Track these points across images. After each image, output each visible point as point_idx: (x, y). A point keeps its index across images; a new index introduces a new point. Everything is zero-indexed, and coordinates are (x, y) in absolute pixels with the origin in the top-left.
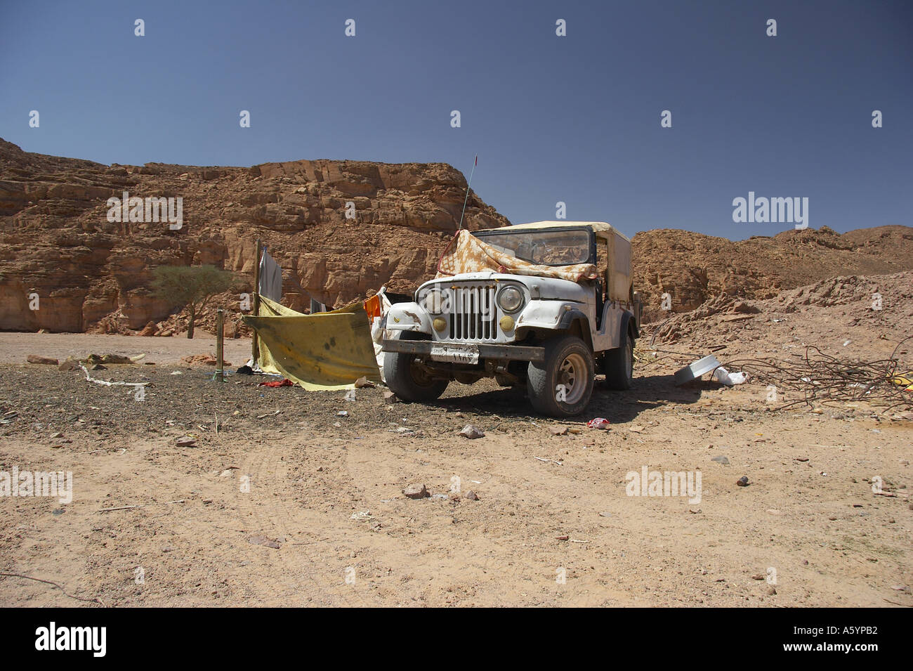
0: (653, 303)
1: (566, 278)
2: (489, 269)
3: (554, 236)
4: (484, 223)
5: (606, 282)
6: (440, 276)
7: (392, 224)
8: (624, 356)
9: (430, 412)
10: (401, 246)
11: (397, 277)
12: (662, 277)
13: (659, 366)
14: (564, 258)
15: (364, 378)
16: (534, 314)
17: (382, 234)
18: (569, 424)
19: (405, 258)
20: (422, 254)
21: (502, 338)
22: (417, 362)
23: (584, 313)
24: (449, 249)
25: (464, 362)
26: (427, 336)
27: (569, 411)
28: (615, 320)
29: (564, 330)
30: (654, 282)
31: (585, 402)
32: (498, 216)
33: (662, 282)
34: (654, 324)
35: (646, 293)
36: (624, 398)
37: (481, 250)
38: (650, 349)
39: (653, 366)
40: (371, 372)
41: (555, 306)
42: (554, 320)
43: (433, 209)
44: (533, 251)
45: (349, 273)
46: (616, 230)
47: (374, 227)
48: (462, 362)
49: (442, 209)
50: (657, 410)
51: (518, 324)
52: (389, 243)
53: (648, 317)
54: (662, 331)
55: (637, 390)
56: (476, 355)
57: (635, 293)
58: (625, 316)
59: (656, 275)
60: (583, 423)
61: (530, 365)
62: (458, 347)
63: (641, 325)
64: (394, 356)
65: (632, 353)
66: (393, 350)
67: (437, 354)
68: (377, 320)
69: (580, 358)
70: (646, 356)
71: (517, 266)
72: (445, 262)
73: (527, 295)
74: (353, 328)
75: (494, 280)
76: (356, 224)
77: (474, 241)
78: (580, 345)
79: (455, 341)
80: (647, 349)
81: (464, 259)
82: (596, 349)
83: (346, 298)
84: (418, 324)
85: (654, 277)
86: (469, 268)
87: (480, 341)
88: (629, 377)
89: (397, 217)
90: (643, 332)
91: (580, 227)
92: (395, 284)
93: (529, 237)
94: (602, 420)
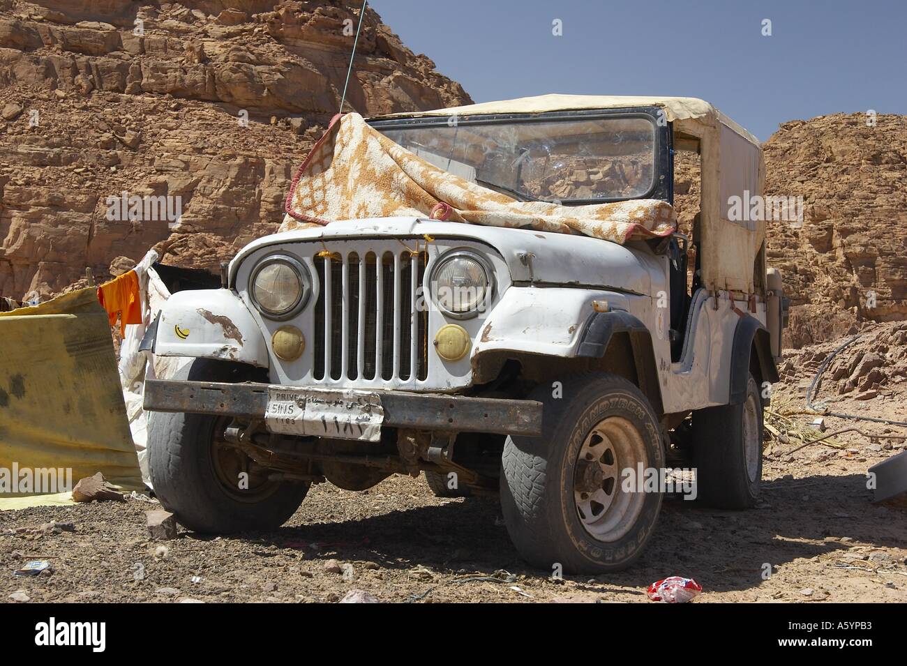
0: (819, 297)
1: (598, 234)
2: (411, 211)
3: (572, 132)
4: (404, 98)
5: (698, 243)
6: (291, 226)
7: (175, 93)
8: (742, 425)
9: (260, 559)
10: (199, 151)
11: (189, 228)
12: (844, 233)
13: (830, 451)
14: (601, 187)
15: (98, 477)
16: (518, 321)
17: (149, 118)
18: (603, 590)
19: (209, 181)
20: (252, 171)
21: (440, 378)
22: (231, 436)
23: (641, 320)
24: (315, 159)
25: (348, 436)
26: (258, 372)
27: (603, 559)
28: (718, 336)
29: (592, 361)
30: (824, 245)
31: (644, 536)
32: (441, 80)
33: (843, 246)
34: (817, 349)
35: (804, 272)
36: (741, 528)
37: (391, 163)
38: (808, 409)
39: (816, 452)
40: (115, 463)
41: (569, 302)
42: (566, 334)
43: (280, 60)
44: (520, 166)
45: (65, 214)
46: (725, 118)
47: (130, 101)
48: (341, 435)
49: (302, 62)
50: (825, 560)
51: (479, 345)
52: (169, 143)
53: (808, 332)
54: (838, 364)
55: (774, 510)
56: (377, 420)
57: (770, 271)
58: (744, 327)
59: (830, 229)
60: (638, 589)
61: (509, 443)
62: (334, 399)
63: (785, 351)
64: (172, 422)
65: (761, 418)
66: (172, 406)
67: (281, 415)
68: (131, 330)
69: (630, 427)
70: (798, 427)
71: (478, 204)
72: (304, 191)
73: (502, 273)
74: (69, 351)
75: (421, 237)
76: (83, 90)
77: (376, 142)
78: (628, 396)
79: (326, 384)
80: (800, 409)
81: (351, 184)
82: (670, 407)
83: (57, 278)
84: (233, 343)
85: (825, 233)
86: (363, 207)
87: (387, 386)
88: (752, 479)
89: (188, 78)
90: (790, 367)
91: (634, 109)
92: (184, 245)
93: (510, 135)
94: (683, 582)
